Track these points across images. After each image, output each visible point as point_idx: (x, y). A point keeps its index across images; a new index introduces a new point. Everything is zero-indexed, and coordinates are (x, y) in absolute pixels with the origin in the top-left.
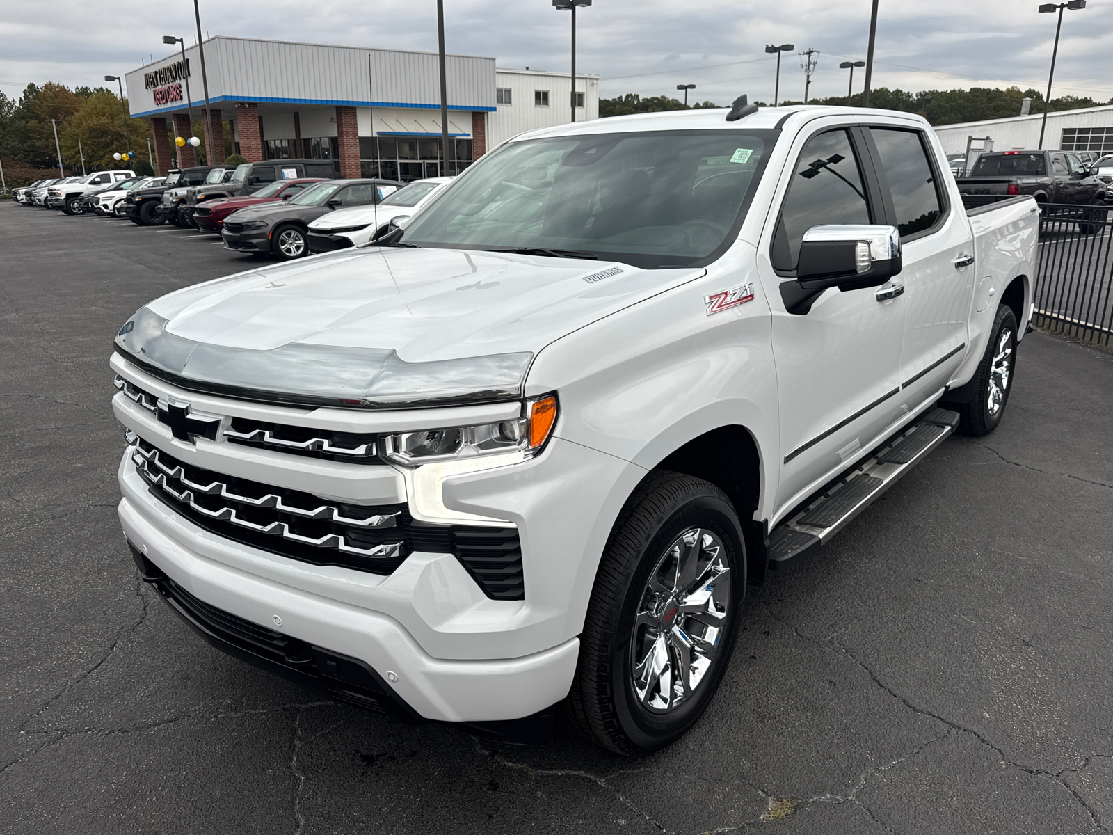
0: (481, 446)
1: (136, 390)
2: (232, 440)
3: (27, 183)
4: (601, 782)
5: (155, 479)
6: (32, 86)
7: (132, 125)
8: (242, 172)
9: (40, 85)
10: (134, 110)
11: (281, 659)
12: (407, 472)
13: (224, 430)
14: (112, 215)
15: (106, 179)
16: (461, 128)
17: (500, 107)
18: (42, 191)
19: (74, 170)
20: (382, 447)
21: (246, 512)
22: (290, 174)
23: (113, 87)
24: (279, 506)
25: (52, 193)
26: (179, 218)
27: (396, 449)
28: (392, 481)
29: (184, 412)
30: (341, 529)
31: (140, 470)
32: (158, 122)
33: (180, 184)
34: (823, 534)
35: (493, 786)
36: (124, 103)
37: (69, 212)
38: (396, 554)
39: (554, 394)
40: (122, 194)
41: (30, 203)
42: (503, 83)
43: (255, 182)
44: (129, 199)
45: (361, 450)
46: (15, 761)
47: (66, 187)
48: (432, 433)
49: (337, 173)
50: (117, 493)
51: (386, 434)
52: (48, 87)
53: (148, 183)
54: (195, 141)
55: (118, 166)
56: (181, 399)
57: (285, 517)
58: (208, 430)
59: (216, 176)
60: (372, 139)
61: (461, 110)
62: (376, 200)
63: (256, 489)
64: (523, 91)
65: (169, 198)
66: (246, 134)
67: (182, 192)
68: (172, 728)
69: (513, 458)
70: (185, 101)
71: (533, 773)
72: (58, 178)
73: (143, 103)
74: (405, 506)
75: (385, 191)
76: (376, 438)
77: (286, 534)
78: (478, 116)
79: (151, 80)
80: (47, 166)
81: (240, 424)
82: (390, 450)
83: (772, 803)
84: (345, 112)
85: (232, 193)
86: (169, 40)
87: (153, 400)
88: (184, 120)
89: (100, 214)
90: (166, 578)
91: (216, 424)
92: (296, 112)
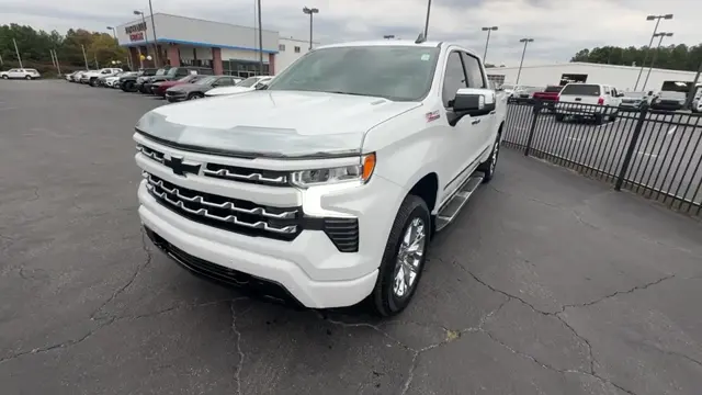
0: (340, 178)
1: (149, 150)
2: (206, 174)
3: (71, 72)
4: (375, 328)
5: (161, 196)
6: (71, 30)
7: (119, 50)
8: (172, 72)
9: (75, 29)
10: (121, 43)
11: (234, 282)
12: (303, 191)
13: (204, 170)
14: (112, 87)
15: (109, 72)
16: (266, 60)
17: (281, 52)
18: (79, 75)
19: (92, 67)
20: (289, 178)
21: (213, 211)
22: (194, 73)
23: (110, 33)
24: (233, 207)
25: (83, 76)
26: (144, 89)
27: (297, 180)
28: (295, 196)
29: (180, 160)
30: (266, 219)
31: (150, 191)
32: (132, 49)
33: (144, 75)
34: (450, 219)
35: (329, 333)
36: (116, 40)
37: (92, 85)
38: (294, 231)
39: (374, 153)
40: (118, 78)
41: (73, 81)
42: (282, 42)
43: (178, 76)
44: (121, 80)
45: (279, 179)
46: (89, 334)
47: (90, 74)
48: (313, 172)
49: (213, 73)
50: (137, 203)
51: (292, 172)
52: (79, 31)
53: (128, 74)
54: (149, 58)
55: (113, 66)
56: (178, 154)
57: (235, 213)
58: (195, 170)
59: (160, 73)
60: (227, 62)
61: (266, 52)
62: (233, 84)
63: (220, 199)
64: (290, 47)
65: (139, 81)
66: (172, 56)
67: (146, 78)
68: (171, 312)
69: (355, 184)
70: (144, 41)
71: (345, 325)
72: (85, 70)
73: (125, 40)
74: (300, 208)
75: (236, 81)
76: (287, 174)
77: (236, 221)
78: (272, 55)
79: (129, 30)
80: (80, 65)
81: (211, 166)
82: (294, 180)
83: (449, 334)
84: (216, 50)
85: (168, 80)
86: (137, 13)
87: (161, 155)
88: (145, 49)
89: (107, 87)
90: (166, 242)
91: (199, 166)
92: (195, 49)
